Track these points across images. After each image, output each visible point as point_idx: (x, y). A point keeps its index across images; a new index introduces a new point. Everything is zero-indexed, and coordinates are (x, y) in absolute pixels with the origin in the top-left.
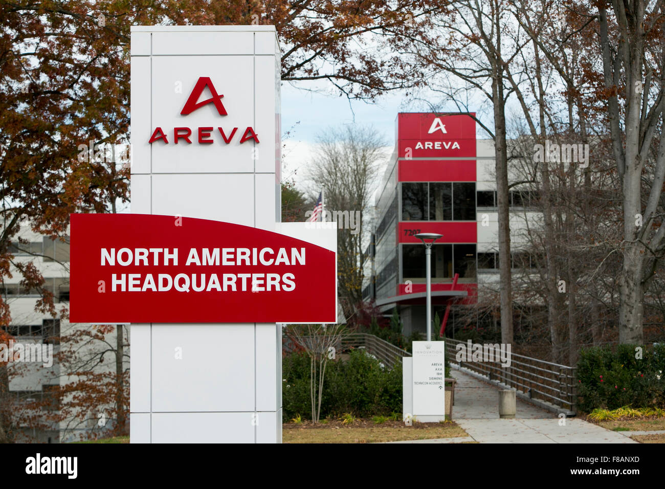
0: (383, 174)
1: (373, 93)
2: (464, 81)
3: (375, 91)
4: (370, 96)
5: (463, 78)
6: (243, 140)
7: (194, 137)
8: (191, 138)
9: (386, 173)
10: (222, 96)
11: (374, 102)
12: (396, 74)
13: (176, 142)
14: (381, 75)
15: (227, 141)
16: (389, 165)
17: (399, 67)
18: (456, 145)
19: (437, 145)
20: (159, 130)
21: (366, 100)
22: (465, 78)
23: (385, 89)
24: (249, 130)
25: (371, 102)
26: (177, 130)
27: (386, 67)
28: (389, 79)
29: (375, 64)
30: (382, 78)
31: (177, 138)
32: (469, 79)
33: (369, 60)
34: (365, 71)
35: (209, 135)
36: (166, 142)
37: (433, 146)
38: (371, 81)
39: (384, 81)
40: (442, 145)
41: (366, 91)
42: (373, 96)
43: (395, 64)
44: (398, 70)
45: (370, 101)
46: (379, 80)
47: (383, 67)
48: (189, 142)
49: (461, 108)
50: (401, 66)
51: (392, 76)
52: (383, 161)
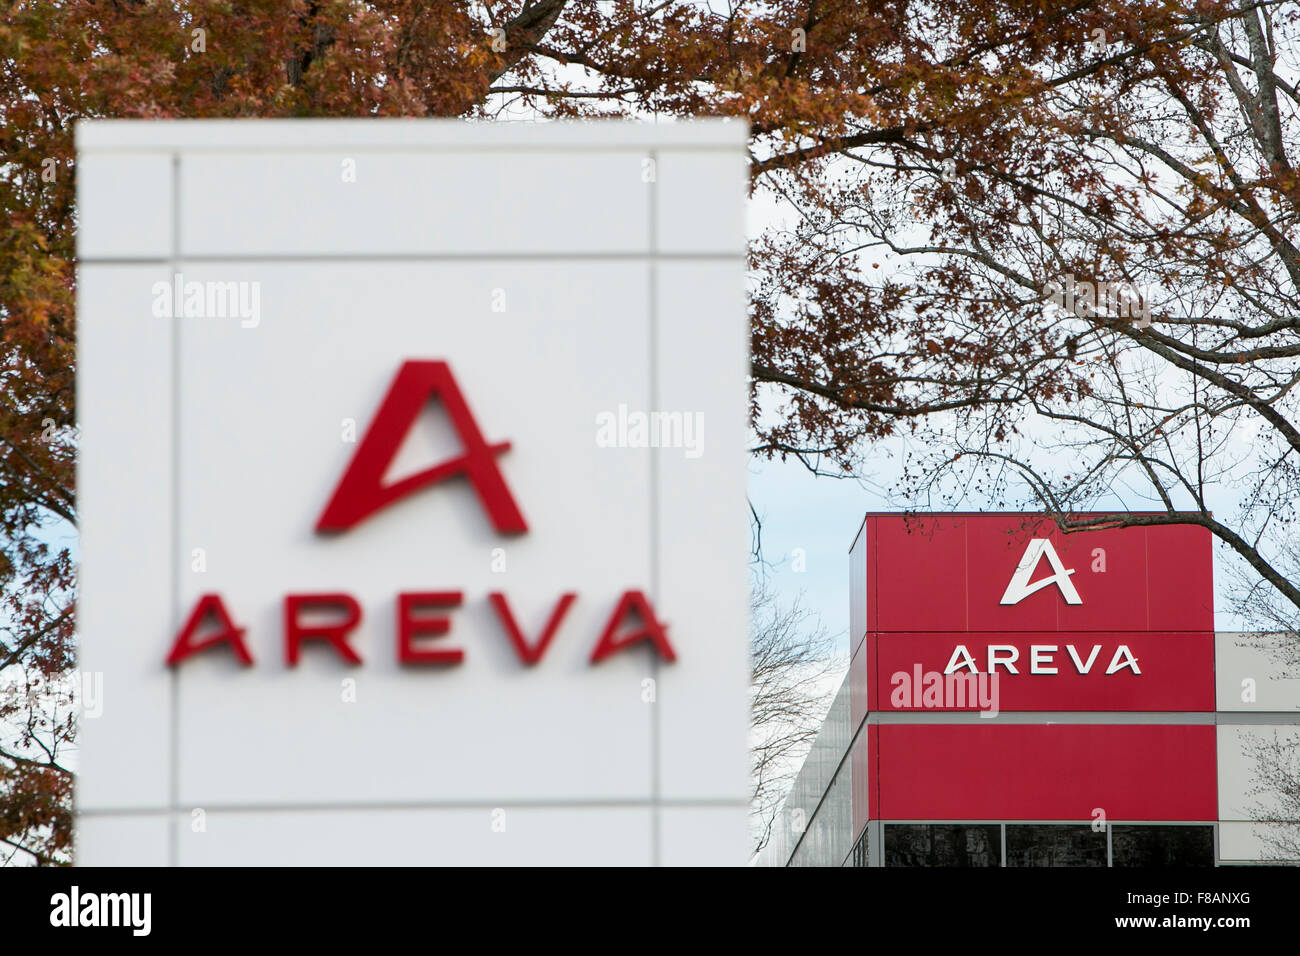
0: (788, 786)
1: (841, 429)
2: (1186, 375)
3: (855, 422)
4: (828, 443)
5: (1181, 364)
6: (604, 650)
7: (373, 638)
8: (362, 641)
9: (801, 779)
10: (505, 448)
11: (846, 466)
12: (950, 341)
13: (292, 658)
14: (887, 348)
15: (529, 654)
16: (817, 746)
17: (963, 316)
18: (1124, 658)
19: (1040, 659)
20: (210, 607)
21: (812, 458)
22: (1192, 361)
23: (902, 410)
24: (633, 605)
25: (836, 468)
26: (296, 605)
27: (906, 312)
28: (920, 368)
29: (861, 297)
30: (889, 362)
31: (297, 642)
32: (1210, 366)
33: (833, 279)
34: (812, 328)
35: (441, 628)
36: (245, 659)
37: (1024, 662)
38: (839, 374)
39: (899, 372)
40: (1062, 659)
41: (811, 418)
42: (841, 443)
43: (947, 298)
44: (955, 325)
45: (830, 465)
46: (878, 369)
47: (893, 313)
48: (352, 659)
49: (1170, 494)
50: (973, 308)
51: (933, 348)
52: (789, 729)
